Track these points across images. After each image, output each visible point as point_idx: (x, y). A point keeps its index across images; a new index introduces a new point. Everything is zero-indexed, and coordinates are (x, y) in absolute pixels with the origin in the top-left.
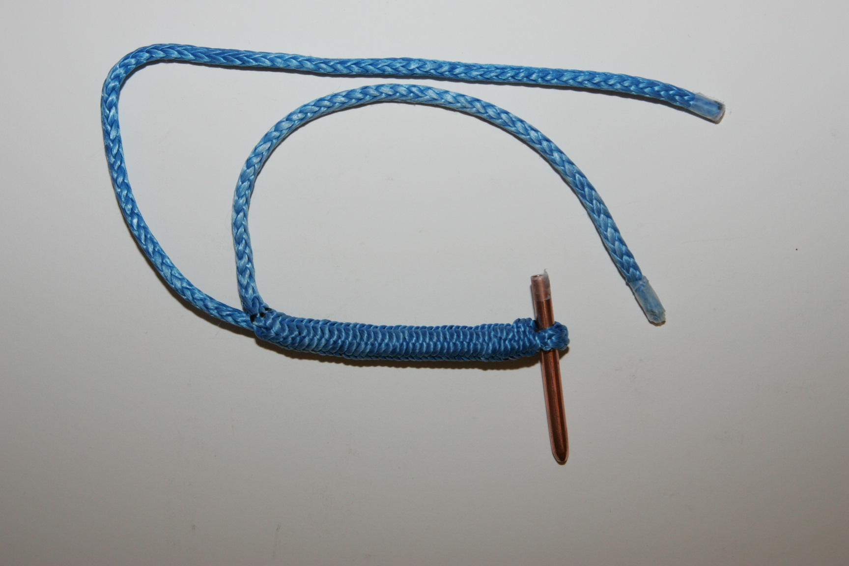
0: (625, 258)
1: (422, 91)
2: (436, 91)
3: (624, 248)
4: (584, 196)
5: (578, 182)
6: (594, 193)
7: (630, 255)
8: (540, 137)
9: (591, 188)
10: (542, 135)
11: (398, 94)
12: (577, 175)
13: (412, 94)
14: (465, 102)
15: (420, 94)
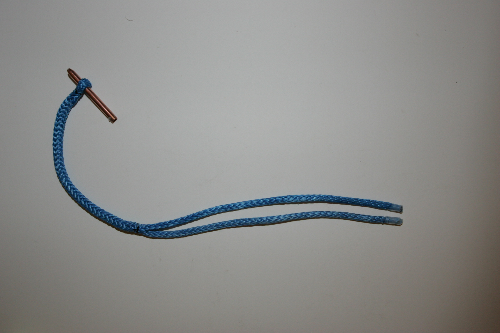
0: (375, 218)
1: (271, 218)
2: (277, 217)
3: (372, 217)
4: (347, 217)
5: (342, 215)
6: (349, 214)
7: (375, 217)
8: (320, 213)
9: (347, 213)
10: (320, 212)
11: (262, 221)
12: (340, 213)
13: (268, 220)
14: (288, 217)
15: (271, 219)
